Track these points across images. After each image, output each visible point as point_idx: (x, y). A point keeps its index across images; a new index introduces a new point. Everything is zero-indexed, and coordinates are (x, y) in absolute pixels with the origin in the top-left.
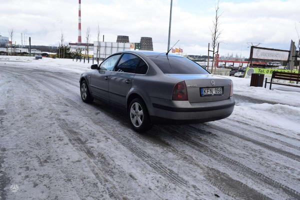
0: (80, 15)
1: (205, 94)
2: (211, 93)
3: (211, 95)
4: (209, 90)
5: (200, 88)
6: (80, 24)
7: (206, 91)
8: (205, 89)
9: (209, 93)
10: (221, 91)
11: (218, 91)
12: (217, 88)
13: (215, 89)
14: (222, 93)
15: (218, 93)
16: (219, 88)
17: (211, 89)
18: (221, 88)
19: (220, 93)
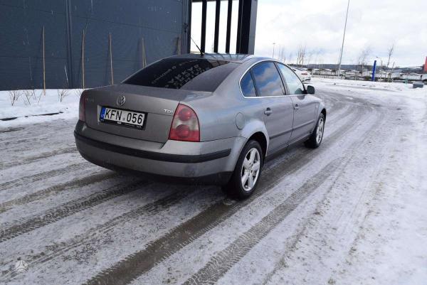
1: (107, 118)
2: (118, 120)
3: (115, 123)
4: (115, 114)
7: (110, 114)
8: (109, 109)
9: (114, 118)
10: (140, 121)
11: (134, 120)
12: (132, 113)
13: (127, 113)
14: (141, 124)
15: (131, 122)
16: (139, 114)
17: (120, 111)
18: (143, 115)
19: (136, 123)
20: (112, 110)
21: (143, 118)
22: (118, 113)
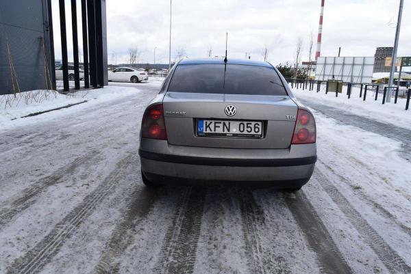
0: (321, 22)
1: (208, 131)
2: (226, 131)
3: (224, 135)
4: (221, 125)
5: (195, 119)
6: (320, 36)
7: (212, 126)
8: (208, 122)
9: (219, 130)
10: (257, 130)
11: (249, 129)
12: (245, 123)
13: (238, 123)
14: (260, 133)
15: (245, 132)
16: (253, 123)
17: (227, 123)
18: (260, 123)
19: (253, 133)
20: (213, 122)
21: (260, 127)
22: (224, 124)
